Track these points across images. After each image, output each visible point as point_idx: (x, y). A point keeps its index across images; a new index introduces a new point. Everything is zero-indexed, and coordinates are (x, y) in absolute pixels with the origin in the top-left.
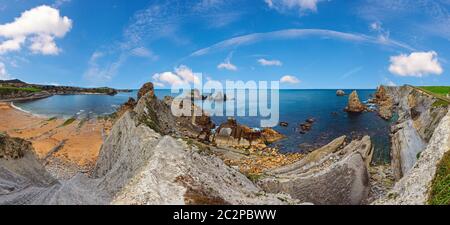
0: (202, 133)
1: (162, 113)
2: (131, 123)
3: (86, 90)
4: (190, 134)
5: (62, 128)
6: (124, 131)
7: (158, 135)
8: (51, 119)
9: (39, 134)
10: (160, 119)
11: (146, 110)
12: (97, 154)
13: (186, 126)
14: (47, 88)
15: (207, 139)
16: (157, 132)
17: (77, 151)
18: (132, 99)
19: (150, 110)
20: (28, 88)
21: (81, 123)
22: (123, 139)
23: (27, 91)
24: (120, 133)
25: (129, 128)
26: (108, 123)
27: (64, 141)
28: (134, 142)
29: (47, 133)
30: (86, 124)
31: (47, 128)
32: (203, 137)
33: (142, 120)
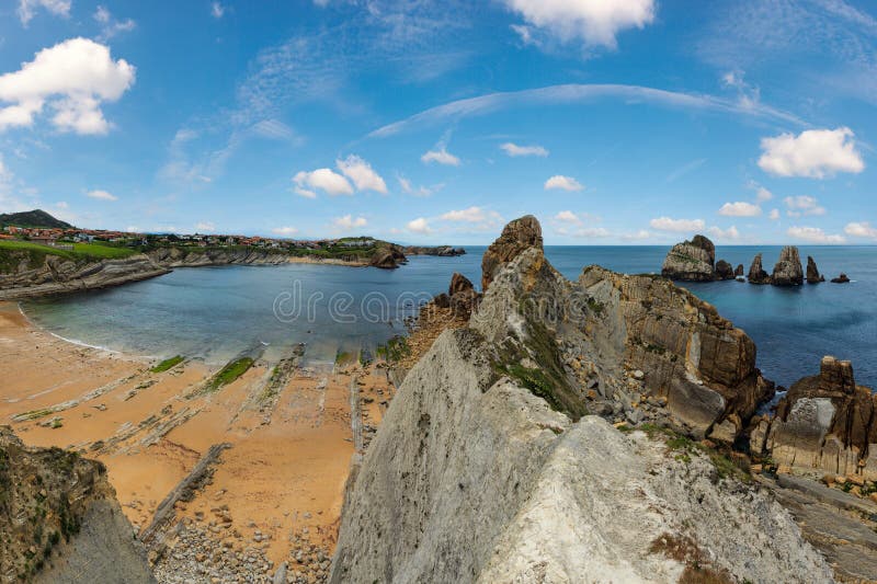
0: (721, 417)
1: (573, 335)
2: (463, 377)
3: (292, 249)
4: (678, 419)
5: (208, 398)
6: (438, 411)
7: (560, 419)
8: (165, 366)
9: (124, 429)
10: (569, 357)
11: (516, 323)
12: (336, 511)
13: (664, 386)
14: (150, 243)
15: (741, 442)
16: (557, 406)
17: (261, 496)
18: (461, 283)
19: (530, 324)
20: (81, 248)
21: (277, 379)
22: (437, 447)
23: (74, 256)
24: (424, 420)
25: (455, 396)
26: (375, 378)
27: (216, 453)
28: (479, 451)
29: (151, 422)
30: (292, 380)
31: (151, 404)
32: (726, 432)
33: (504, 363)
